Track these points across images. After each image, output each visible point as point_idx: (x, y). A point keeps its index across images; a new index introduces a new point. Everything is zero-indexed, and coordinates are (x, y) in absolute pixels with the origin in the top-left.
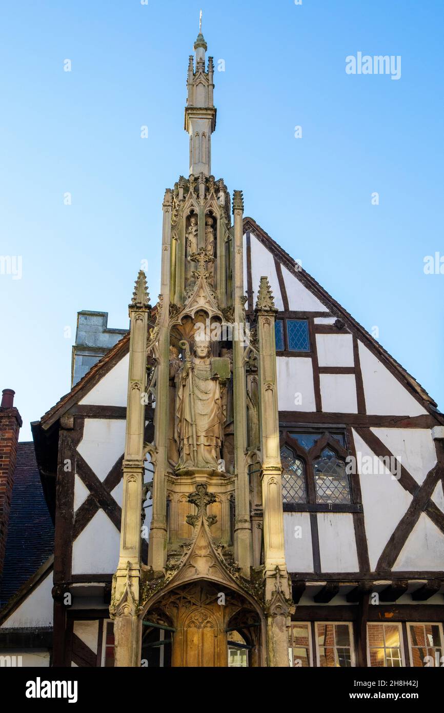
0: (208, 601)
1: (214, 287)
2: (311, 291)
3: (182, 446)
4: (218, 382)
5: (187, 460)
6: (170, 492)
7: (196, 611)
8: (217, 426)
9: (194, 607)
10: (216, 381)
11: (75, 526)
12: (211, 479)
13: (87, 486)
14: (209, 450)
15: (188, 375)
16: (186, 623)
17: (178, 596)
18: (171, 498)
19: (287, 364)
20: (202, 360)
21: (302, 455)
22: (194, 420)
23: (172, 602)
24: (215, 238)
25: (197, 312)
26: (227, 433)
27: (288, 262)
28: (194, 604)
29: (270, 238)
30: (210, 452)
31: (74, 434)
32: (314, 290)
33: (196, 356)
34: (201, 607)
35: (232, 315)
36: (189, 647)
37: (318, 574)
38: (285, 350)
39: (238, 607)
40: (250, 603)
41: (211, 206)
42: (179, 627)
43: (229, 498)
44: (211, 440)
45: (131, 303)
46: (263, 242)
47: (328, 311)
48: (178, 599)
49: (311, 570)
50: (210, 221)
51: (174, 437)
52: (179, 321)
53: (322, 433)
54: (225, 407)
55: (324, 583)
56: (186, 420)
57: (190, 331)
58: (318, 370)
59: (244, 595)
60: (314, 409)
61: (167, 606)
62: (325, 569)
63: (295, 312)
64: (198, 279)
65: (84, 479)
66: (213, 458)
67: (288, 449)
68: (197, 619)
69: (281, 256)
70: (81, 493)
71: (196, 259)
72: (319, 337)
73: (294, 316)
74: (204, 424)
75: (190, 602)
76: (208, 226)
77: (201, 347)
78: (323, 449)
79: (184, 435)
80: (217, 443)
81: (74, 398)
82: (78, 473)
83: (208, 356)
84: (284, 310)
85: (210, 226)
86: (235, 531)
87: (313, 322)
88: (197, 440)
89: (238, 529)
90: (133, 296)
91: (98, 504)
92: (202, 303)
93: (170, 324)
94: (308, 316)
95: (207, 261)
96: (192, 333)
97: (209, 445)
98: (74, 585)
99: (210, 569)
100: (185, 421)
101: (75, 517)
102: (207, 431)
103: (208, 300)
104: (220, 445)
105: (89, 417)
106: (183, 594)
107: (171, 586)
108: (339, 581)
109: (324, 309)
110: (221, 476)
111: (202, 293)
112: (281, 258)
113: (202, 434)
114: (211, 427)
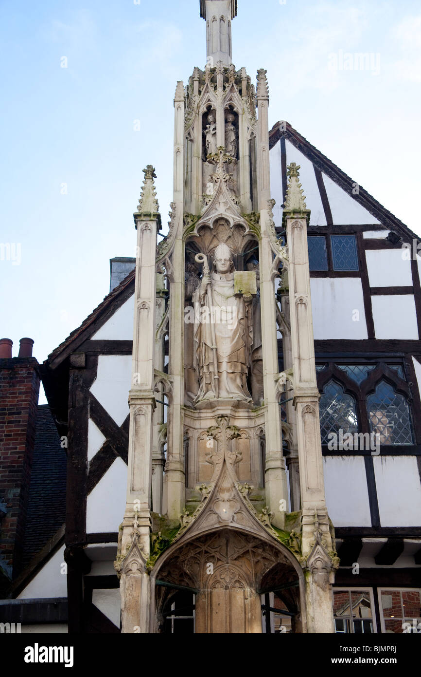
0: (235, 556)
1: (235, 191)
2: (358, 201)
3: (201, 374)
4: (242, 299)
5: (207, 391)
6: (188, 428)
7: (221, 569)
8: (242, 350)
9: (220, 563)
10: (240, 298)
11: (89, 477)
12: (236, 412)
13: (102, 431)
14: (234, 377)
15: (206, 293)
16: (211, 582)
17: (198, 550)
18: (190, 435)
19: (332, 285)
20: (223, 275)
21: (352, 389)
22: (214, 343)
23: (192, 557)
24: (237, 137)
25: (216, 221)
26: (256, 359)
27: (330, 170)
28: (219, 560)
29: (309, 143)
30: (235, 380)
31: (86, 373)
32: (362, 200)
33: (216, 271)
34: (227, 563)
35: (258, 222)
36: (214, 612)
37: (376, 529)
38: (329, 270)
39: (271, 563)
40: (285, 557)
41: (231, 100)
42: (202, 587)
43: (258, 432)
44: (236, 366)
45: (136, 211)
46: (300, 148)
47: (378, 222)
48: (199, 553)
49: (369, 524)
50: (231, 118)
51: (192, 366)
52: (195, 231)
53: (375, 363)
54: (252, 329)
55: (384, 540)
56: (206, 345)
57: (210, 244)
58: (369, 292)
59: (276, 546)
60: (364, 336)
61: (186, 562)
62: (385, 523)
63: (340, 226)
64: (216, 182)
65: (98, 424)
66: (238, 387)
67: (337, 383)
68: (224, 578)
69: (322, 163)
70: (96, 440)
71: (213, 160)
72: (368, 253)
73: (339, 231)
74: (226, 349)
75: (213, 557)
76: (228, 124)
77: (221, 260)
78: (377, 382)
79: (204, 362)
80: (242, 369)
81: (85, 333)
82: (91, 417)
83: (231, 270)
84: (326, 225)
85: (230, 124)
86: (266, 471)
87: (362, 236)
88: (219, 367)
89: (268, 469)
90: (139, 204)
91: (116, 452)
92: (221, 210)
93: (185, 235)
94: (355, 231)
95: (226, 162)
96: (212, 246)
97: (233, 373)
98: (90, 546)
99: (235, 515)
100: (204, 345)
101: (89, 467)
102: (230, 356)
103: (229, 206)
104: (247, 372)
105: (104, 353)
106: (204, 548)
107: (188, 536)
108: (403, 536)
109: (375, 221)
110: (248, 408)
111: (222, 199)
112: (322, 165)
113: (224, 360)
114: (235, 351)
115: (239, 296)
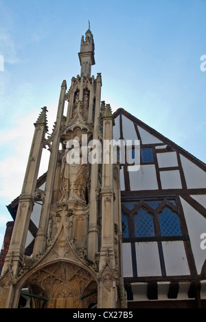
0: (70, 279)
2: (153, 135)
7: (63, 287)
9: (61, 283)
12: (76, 207)
13: (33, 234)
14: (76, 191)
16: (56, 294)
17: (48, 275)
19: (142, 168)
21: (152, 212)
22: (68, 177)
25: (75, 128)
27: (141, 124)
29: (132, 115)
30: (77, 193)
34: (66, 283)
35: (93, 127)
37: (164, 277)
39: (88, 281)
41: (86, 86)
42: (51, 297)
43: (87, 216)
44: (78, 186)
45: (36, 122)
46: (128, 117)
49: (161, 275)
50: (86, 92)
52: (65, 132)
53: (162, 200)
55: (168, 283)
56: (65, 178)
58: (158, 170)
59: (86, 269)
60: (157, 188)
61: (42, 283)
62: (168, 274)
63: (145, 145)
64: (76, 113)
66: (78, 195)
71: (76, 106)
72: (158, 155)
75: (58, 280)
80: (81, 188)
86: (88, 234)
87: (155, 148)
88: (69, 187)
89: (90, 232)
92: (77, 123)
93: (60, 134)
94: (152, 146)
97: (76, 189)
99: (66, 254)
103: (81, 121)
106: (52, 274)
107: (39, 266)
108: (178, 281)
109: (161, 142)
110: (83, 205)
111: (78, 119)
112: (137, 122)
113: (72, 184)
114: (78, 180)
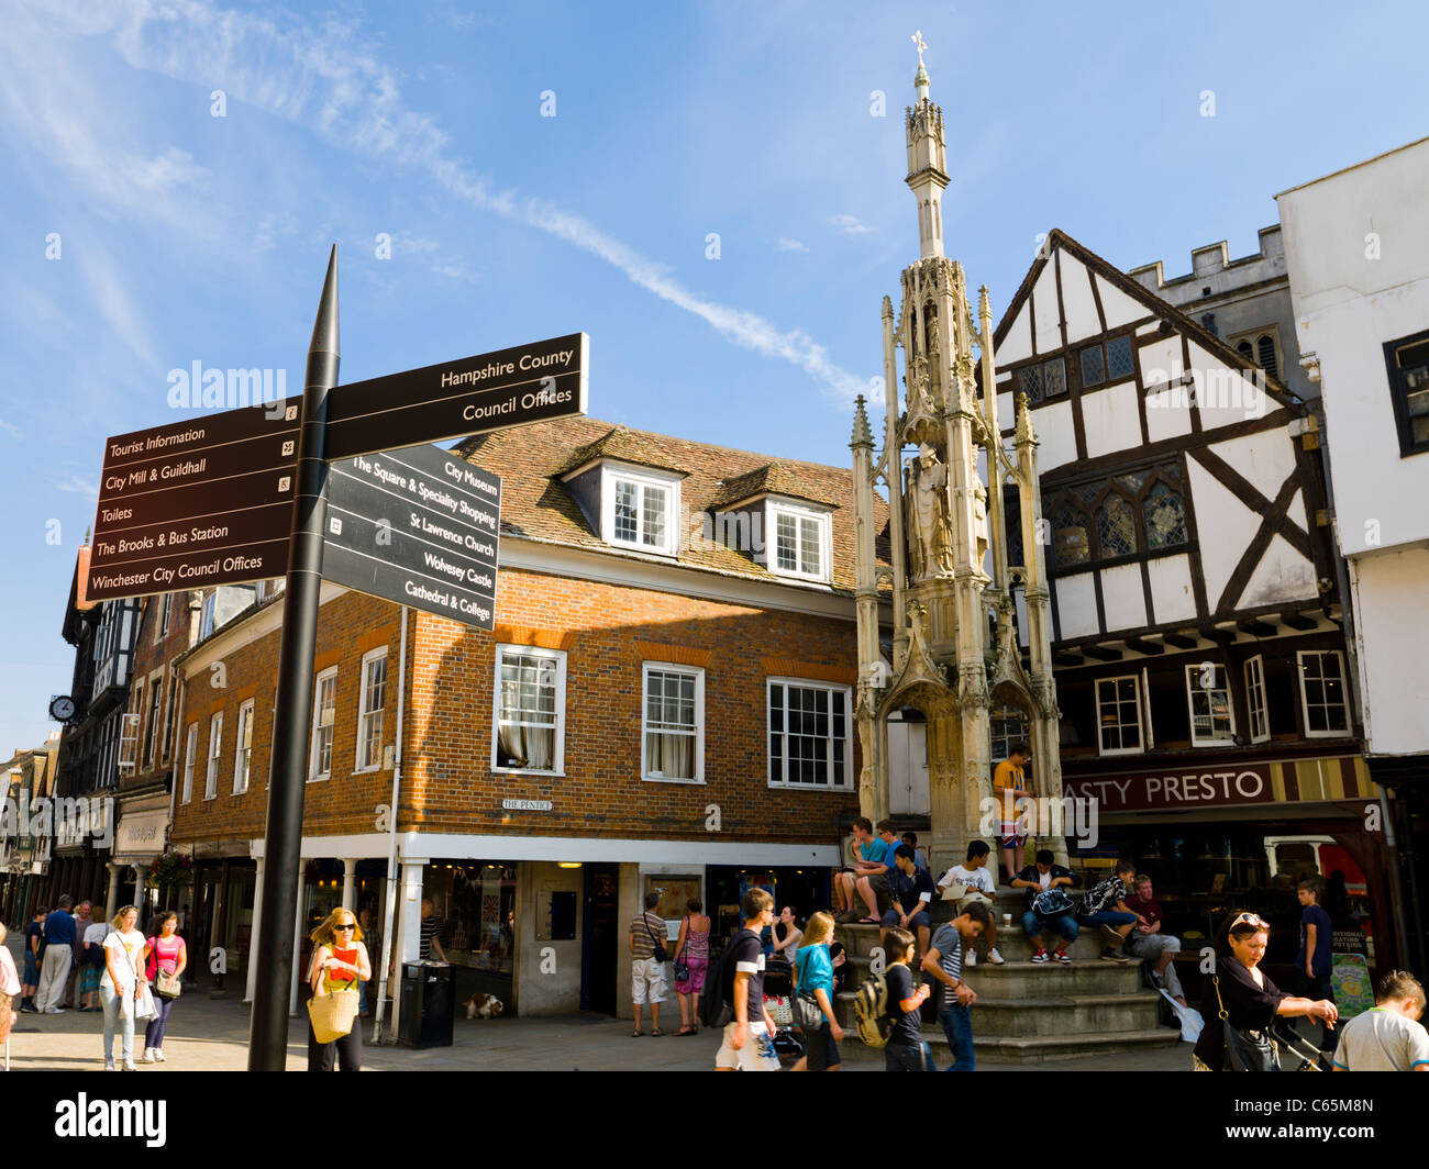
2: (1130, 295)
19: (1107, 397)
21: (1129, 500)
27: (1102, 269)
32: (1134, 293)
38: (1106, 381)
45: (850, 441)
46: (1073, 253)
47: (1151, 314)
49: (1145, 624)
53: (1151, 468)
55: (1159, 635)
58: (1142, 393)
60: (1140, 443)
62: (1159, 620)
63: (1116, 329)
69: (1094, 263)
72: (1142, 352)
73: (1115, 334)
78: (1152, 487)
84: (1102, 332)
87: (1135, 334)
90: (853, 434)
93: (897, 443)
94: (1128, 330)
97: (935, 555)
99: (926, 671)
108: (1177, 629)
109: (1146, 313)
112: (1095, 265)
113: (928, 546)
115: (933, 489)
